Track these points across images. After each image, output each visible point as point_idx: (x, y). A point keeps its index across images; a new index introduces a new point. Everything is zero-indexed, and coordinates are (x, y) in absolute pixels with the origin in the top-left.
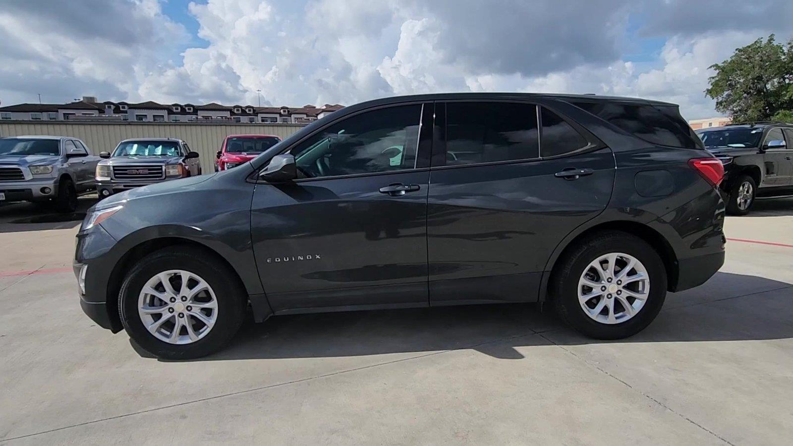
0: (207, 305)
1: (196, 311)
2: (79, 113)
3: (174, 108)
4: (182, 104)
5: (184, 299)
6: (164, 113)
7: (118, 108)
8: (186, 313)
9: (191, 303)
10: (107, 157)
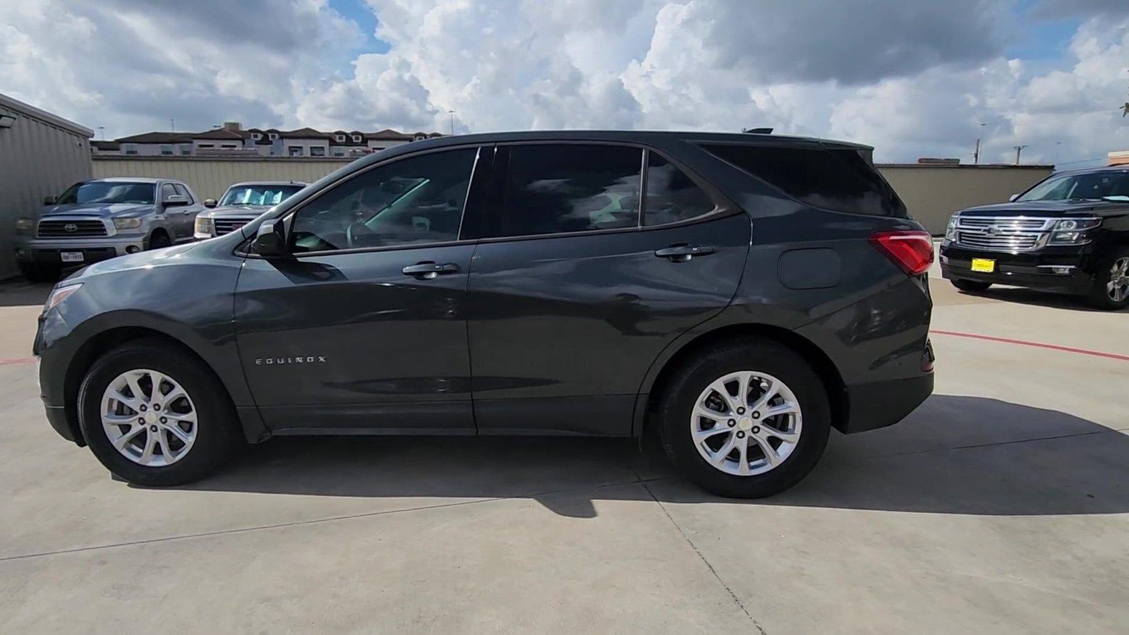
0: (183, 417)
1: (172, 425)
2: (218, 145)
3: (338, 136)
4: (348, 131)
5: (157, 407)
6: (325, 144)
7: (266, 138)
8: (160, 426)
9: (166, 414)
10: (212, 206)
